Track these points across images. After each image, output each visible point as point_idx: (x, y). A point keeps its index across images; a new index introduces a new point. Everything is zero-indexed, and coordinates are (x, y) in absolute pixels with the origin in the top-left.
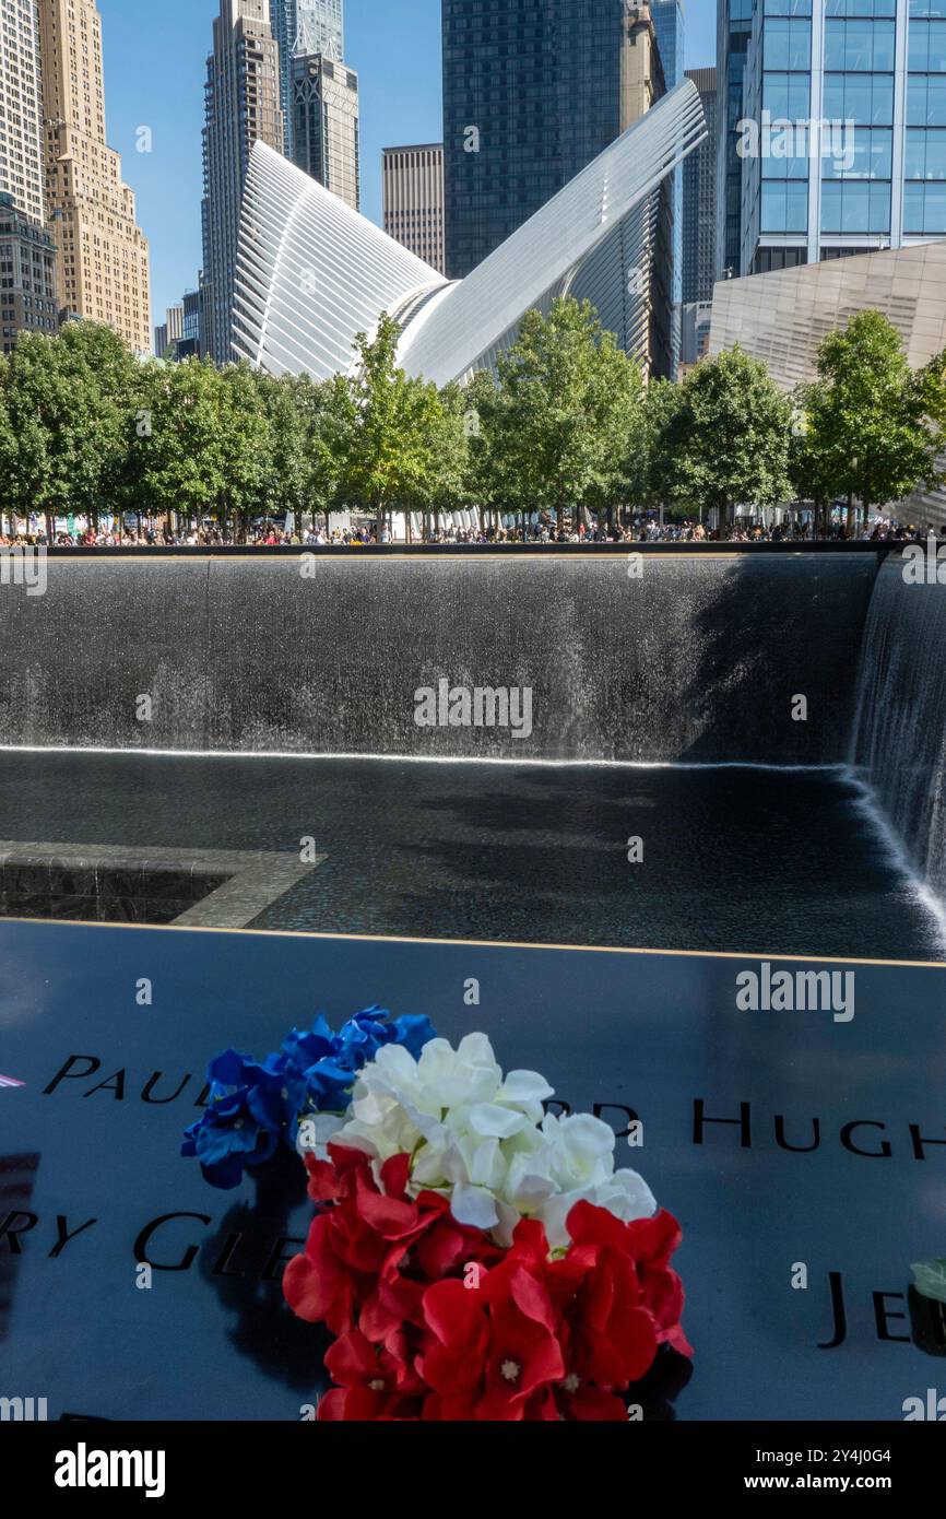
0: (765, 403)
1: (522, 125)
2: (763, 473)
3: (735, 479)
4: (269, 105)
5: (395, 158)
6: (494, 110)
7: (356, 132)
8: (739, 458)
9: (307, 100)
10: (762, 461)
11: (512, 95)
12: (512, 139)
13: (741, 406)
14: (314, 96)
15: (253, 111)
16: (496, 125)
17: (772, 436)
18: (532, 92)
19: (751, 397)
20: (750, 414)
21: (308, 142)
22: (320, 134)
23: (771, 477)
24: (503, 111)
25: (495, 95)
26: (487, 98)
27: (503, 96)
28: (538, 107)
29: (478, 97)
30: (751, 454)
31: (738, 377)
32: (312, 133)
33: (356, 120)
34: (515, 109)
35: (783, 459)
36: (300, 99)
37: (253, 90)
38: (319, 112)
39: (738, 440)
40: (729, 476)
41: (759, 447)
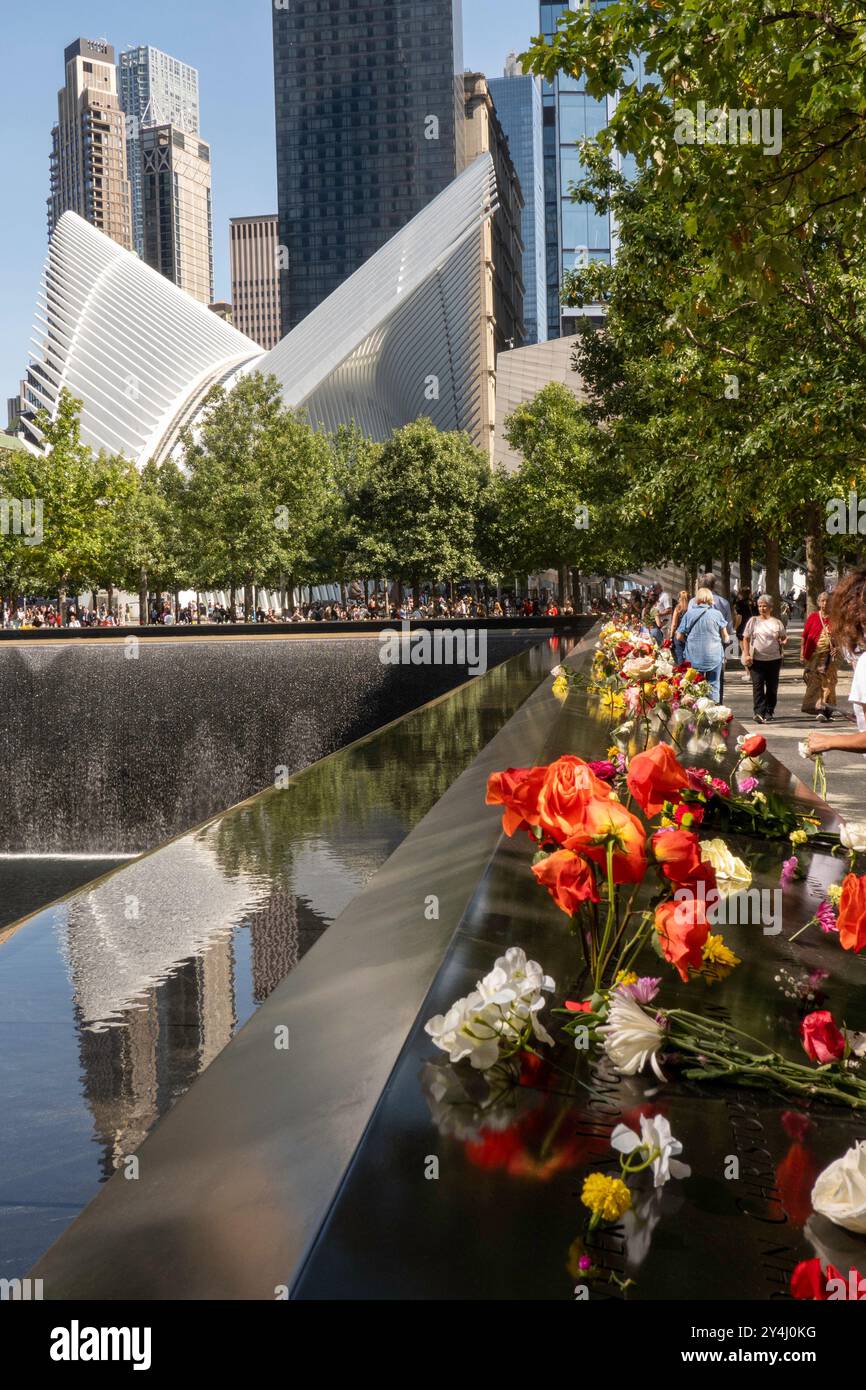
0: (448, 478)
1: (358, 195)
2: (447, 549)
3: (418, 555)
4: (116, 175)
5: (242, 228)
6: (330, 182)
7: (209, 203)
8: (420, 534)
9: (157, 170)
10: (444, 537)
11: (348, 166)
12: (348, 210)
13: (422, 481)
14: (164, 167)
15: (99, 181)
16: (332, 196)
17: (456, 510)
18: (368, 164)
19: (433, 471)
20: (430, 489)
21: (158, 211)
22: (170, 205)
23: (456, 552)
24: (339, 182)
25: (330, 167)
26: (322, 169)
27: (339, 168)
28: (375, 179)
29: (314, 168)
30: (432, 529)
31: (422, 452)
32: (162, 203)
33: (208, 190)
34: (350, 181)
35: (469, 536)
36: (150, 169)
37: (99, 160)
38: (170, 183)
39: (422, 516)
40: (411, 554)
41: (442, 524)
